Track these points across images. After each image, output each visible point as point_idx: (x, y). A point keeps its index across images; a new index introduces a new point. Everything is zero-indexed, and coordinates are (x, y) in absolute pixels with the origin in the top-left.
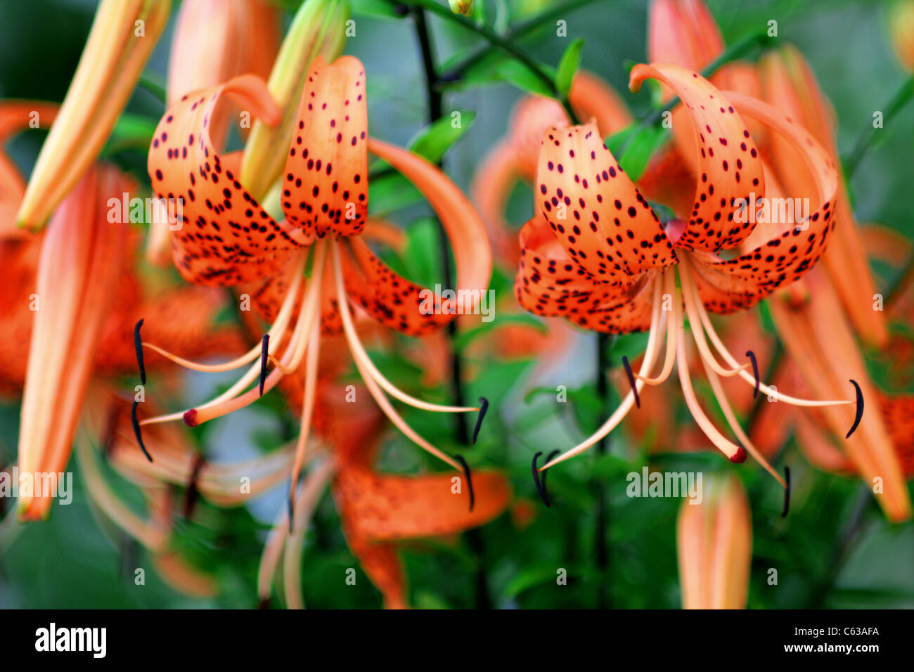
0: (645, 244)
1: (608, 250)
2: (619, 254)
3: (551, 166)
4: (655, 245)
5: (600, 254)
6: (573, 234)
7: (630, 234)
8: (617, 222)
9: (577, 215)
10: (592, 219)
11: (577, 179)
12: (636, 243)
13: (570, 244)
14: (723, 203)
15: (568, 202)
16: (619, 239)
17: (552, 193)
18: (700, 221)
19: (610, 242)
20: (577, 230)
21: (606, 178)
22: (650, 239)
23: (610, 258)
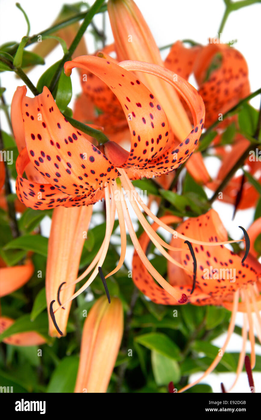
0: (102, 175)
1: (79, 182)
2: (87, 183)
3: (33, 137)
4: (108, 173)
5: (75, 185)
6: (56, 177)
7: (93, 172)
8: (83, 167)
9: (56, 166)
10: (67, 167)
11: (52, 143)
12: (97, 175)
13: (55, 182)
14: (147, 144)
15: (49, 158)
16: (86, 175)
17: (38, 155)
18: (135, 158)
19: (80, 178)
20: (58, 175)
21: (71, 141)
22: (105, 172)
23: (82, 187)
